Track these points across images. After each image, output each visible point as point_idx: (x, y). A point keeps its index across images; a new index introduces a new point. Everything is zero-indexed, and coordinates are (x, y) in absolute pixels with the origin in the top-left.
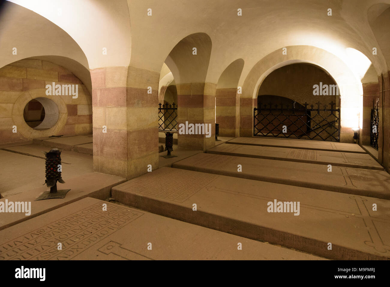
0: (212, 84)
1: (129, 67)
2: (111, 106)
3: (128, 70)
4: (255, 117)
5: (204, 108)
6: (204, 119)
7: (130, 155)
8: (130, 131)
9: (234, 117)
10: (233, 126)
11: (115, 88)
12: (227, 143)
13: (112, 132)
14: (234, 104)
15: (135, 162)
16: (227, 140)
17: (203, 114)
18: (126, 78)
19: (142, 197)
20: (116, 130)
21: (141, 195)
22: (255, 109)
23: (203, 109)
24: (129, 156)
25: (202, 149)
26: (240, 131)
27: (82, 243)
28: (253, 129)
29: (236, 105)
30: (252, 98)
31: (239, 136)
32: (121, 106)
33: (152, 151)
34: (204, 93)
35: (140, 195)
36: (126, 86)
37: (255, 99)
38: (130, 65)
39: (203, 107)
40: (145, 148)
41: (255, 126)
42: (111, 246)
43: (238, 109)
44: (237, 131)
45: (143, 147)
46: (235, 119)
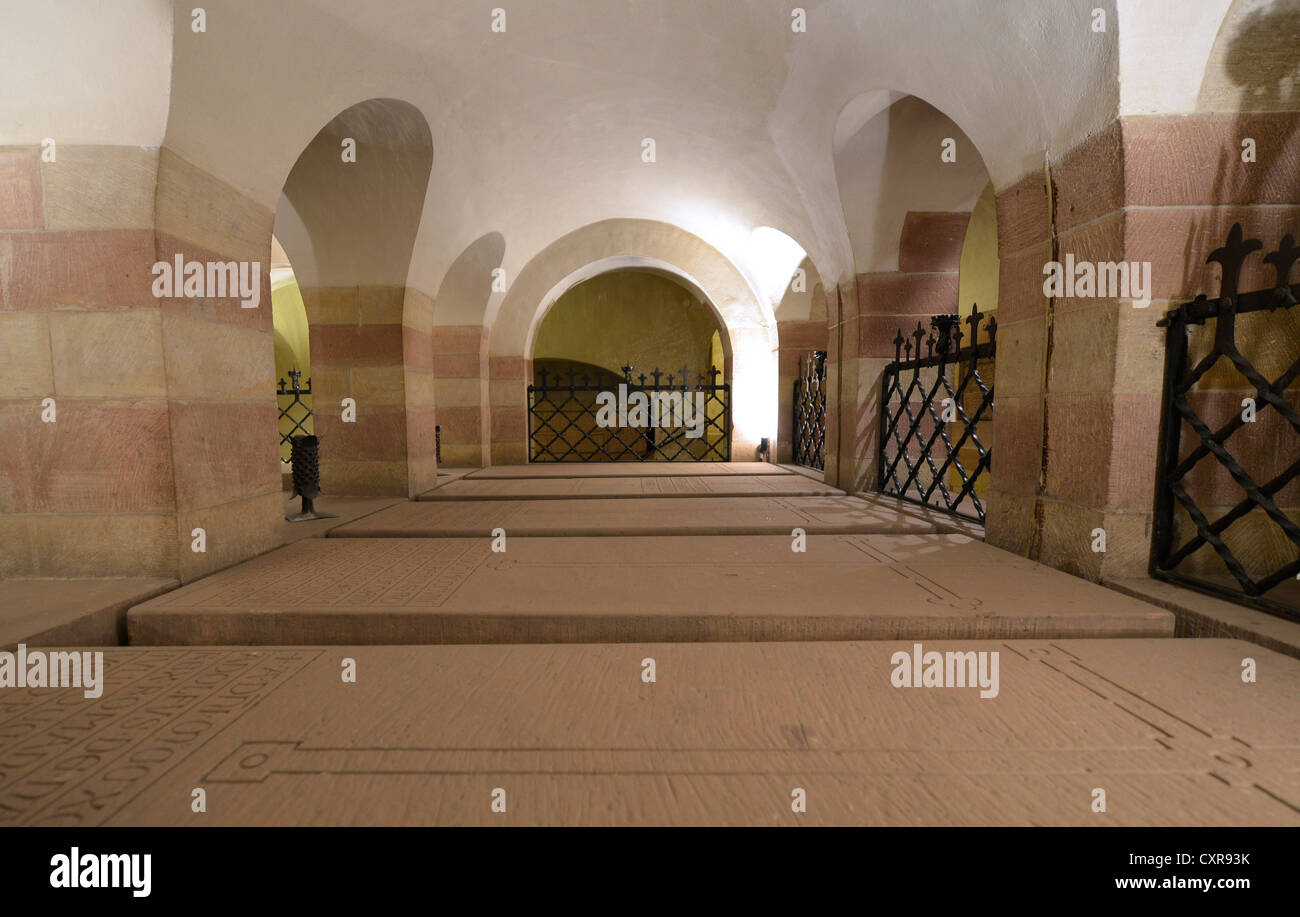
0: (423, 294)
1: (162, 151)
2: (80, 305)
3: (160, 162)
4: (530, 410)
5: (405, 367)
6: (407, 402)
7: (184, 493)
8: (181, 402)
9: (476, 410)
10: (474, 437)
11: (94, 233)
12: (464, 478)
13: (94, 411)
14: (475, 372)
15: (205, 519)
16: (464, 474)
17: (404, 385)
18: (152, 195)
19: (276, 615)
20: (114, 399)
21: (274, 611)
22: (530, 389)
23: (403, 372)
24: (180, 496)
25: (404, 493)
26: (492, 451)
27: (105, 779)
28: (527, 444)
29: (481, 375)
30: (523, 357)
31: (490, 464)
32: (131, 307)
33: (261, 485)
34: (404, 320)
35: (265, 611)
36: (152, 227)
37: (529, 361)
38: (165, 141)
39: (401, 362)
40: (238, 474)
41: (530, 436)
42: (255, 755)
43: (485, 384)
44: (486, 449)
45: (230, 469)
46: (480, 416)
